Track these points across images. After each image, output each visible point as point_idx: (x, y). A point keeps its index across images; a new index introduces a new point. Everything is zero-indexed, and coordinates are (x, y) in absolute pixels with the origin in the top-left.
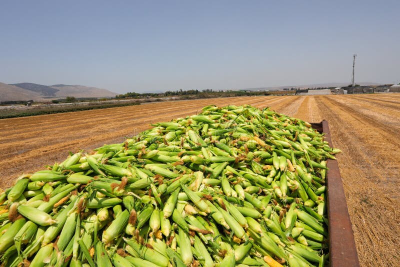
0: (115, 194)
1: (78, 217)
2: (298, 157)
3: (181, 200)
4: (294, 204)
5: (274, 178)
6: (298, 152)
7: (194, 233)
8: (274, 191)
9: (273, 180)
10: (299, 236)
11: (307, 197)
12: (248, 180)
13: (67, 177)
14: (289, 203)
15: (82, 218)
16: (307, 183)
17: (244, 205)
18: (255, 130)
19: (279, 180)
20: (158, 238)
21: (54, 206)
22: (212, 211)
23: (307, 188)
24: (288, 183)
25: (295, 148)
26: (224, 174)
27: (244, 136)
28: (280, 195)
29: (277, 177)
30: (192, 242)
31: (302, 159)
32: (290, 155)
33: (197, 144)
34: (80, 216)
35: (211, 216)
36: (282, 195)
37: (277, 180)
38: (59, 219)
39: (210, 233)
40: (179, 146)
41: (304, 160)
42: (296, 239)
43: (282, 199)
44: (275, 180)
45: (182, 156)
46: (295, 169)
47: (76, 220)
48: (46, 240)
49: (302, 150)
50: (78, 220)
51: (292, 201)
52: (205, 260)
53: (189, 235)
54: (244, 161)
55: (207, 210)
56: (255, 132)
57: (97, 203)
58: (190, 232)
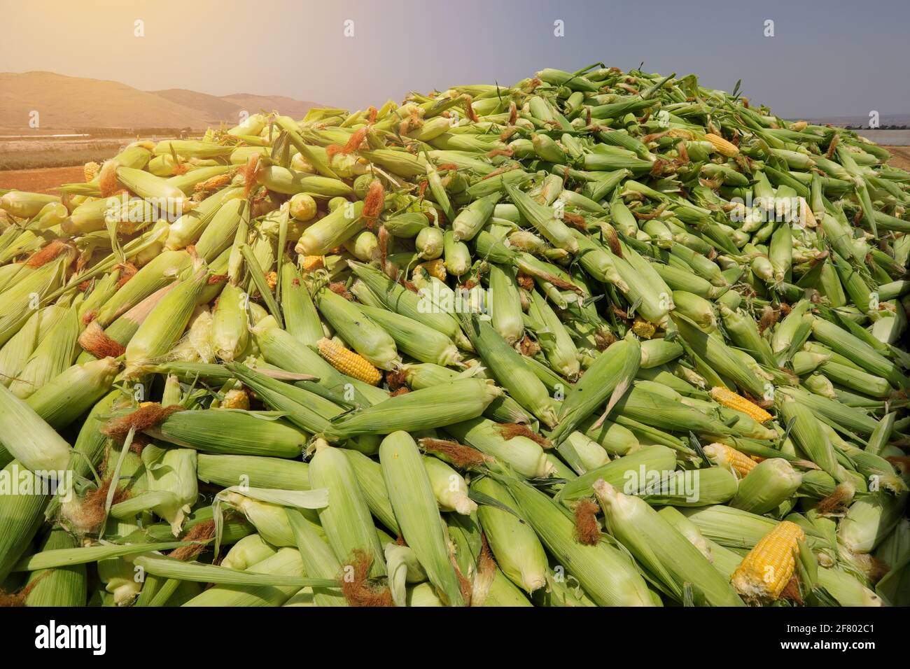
0: (336, 169)
1: (246, 207)
2: (831, 194)
3: (501, 217)
4: (803, 303)
5: (752, 234)
6: (834, 181)
7: (530, 282)
8: (750, 263)
9: (750, 241)
10: (812, 373)
11: (843, 299)
12: (682, 224)
13: (231, 152)
14: (790, 299)
15: (254, 213)
16: (851, 260)
17: (670, 261)
18: (713, 117)
19: (767, 242)
20: (437, 276)
21: (197, 187)
22: (583, 248)
23: (846, 275)
24: (794, 250)
25: (824, 171)
26: (617, 196)
27: (680, 128)
28: (769, 273)
29: (764, 233)
30: (526, 301)
31: (843, 202)
32: (810, 186)
33: (551, 123)
34: (251, 206)
35: (579, 262)
36: (774, 275)
37: (760, 243)
38: (204, 207)
39: (575, 289)
40: (503, 124)
41: (851, 205)
42: (803, 377)
43: (772, 284)
44: (755, 240)
45: (509, 140)
46: (818, 221)
47: (240, 213)
48: (173, 240)
49: (849, 177)
50: (246, 212)
51: (801, 295)
52: (554, 340)
53: (518, 285)
54: (675, 175)
55: (570, 242)
56: (710, 122)
57: (291, 177)
58: (521, 280)
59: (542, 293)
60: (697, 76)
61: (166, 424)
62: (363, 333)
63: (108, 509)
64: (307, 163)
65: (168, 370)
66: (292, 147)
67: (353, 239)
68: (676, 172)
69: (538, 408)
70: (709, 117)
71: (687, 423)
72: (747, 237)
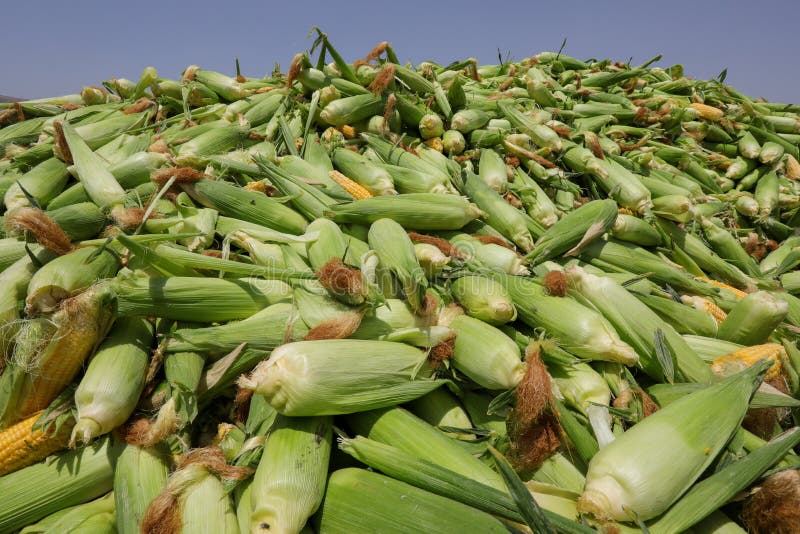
5: (736, 181)
7: (515, 159)
9: (735, 187)
17: (651, 176)
18: (697, 89)
19: (752, 189)
20: (435, 149)
22: (565, 148)
28: (754, 209)
29: (748, 180)
30: (512, 172)
35: (562, 156)
36: (759, 210)
37: (745, 189)
43: (757, 219)
51: (790, 234)
52: (535, 197)
53: (506, 162)
54: (659, 124)
55: (555, 141)
56: (695, 94)
57: (324, 76)
58: (508, 159)
59: (526, 169)
60: (683, 66)
61: (199, 184)
62: (367, 169)
63: (144, 219)
64: (338, 69)
65: (209, 161)
66: (328, 53)
67: (368, 119)
68: (660, 121)
69: (516, 232)
70: (693, 89)
71: (663, 275)
72: (730, 183)
